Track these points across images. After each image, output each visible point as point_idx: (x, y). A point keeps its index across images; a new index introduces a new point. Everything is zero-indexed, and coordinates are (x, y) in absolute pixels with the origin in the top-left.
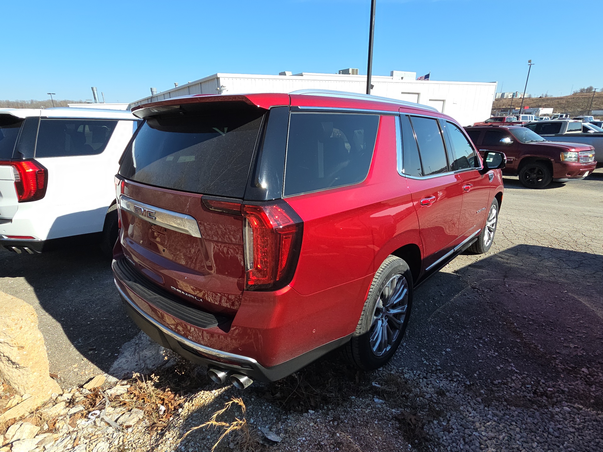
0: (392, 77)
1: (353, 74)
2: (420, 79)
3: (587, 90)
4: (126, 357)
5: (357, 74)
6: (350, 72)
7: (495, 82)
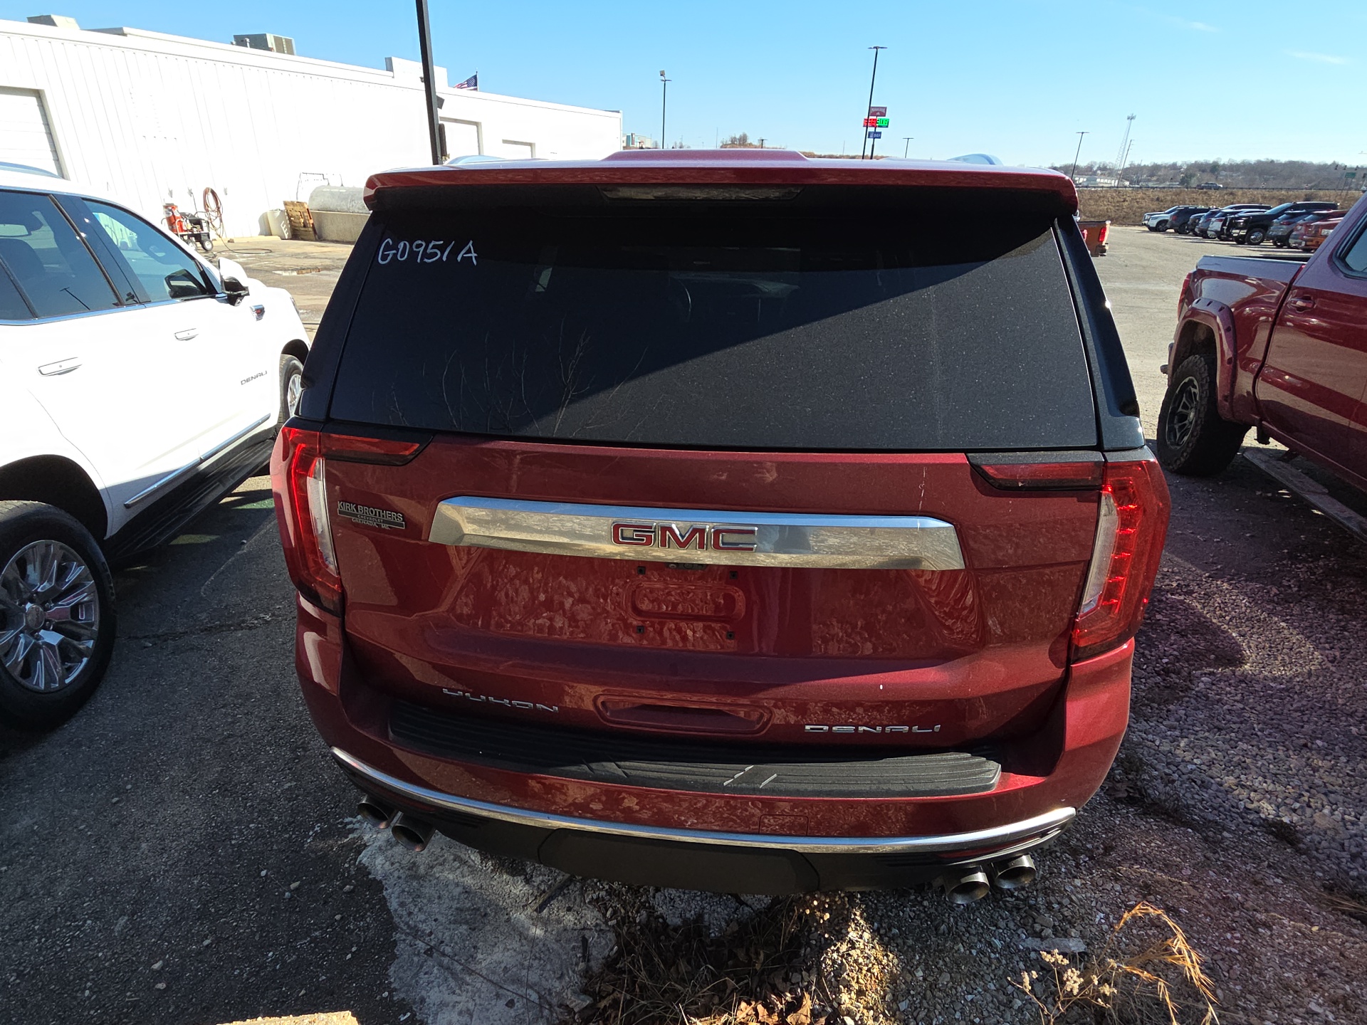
0: (390, 73)
1: (280, 50)
2: (461, 86)
3: (740, 140)
4: (443, 1005)
5: (291, 52)
6: (270, 46)
7: (618, 112)
